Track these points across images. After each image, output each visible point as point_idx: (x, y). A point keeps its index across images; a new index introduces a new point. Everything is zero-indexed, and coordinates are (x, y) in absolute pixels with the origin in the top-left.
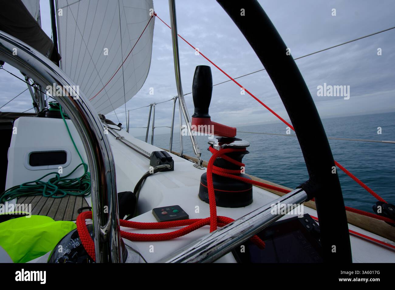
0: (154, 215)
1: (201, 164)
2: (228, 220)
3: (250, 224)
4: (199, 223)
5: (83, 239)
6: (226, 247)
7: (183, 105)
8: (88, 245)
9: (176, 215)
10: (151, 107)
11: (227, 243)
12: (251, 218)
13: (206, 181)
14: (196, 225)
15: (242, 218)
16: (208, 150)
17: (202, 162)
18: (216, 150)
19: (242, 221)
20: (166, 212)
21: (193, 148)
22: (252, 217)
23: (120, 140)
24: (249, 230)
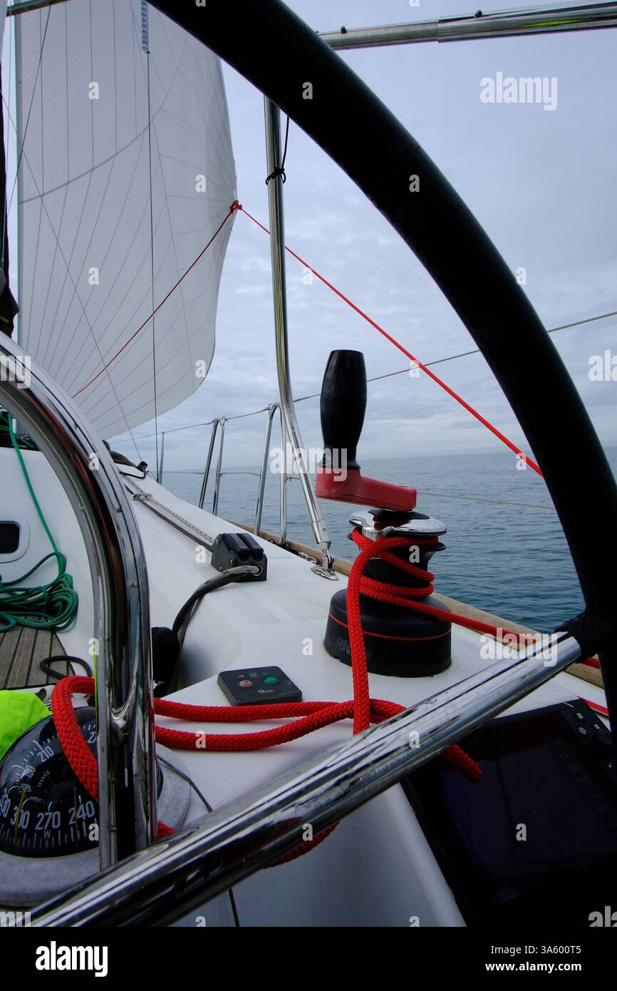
0: (222, 689)
1: (330, 566)
2: (389, 707)
3: (448, 714)
4: (327, 712)
5: (67, 744)
6: (394, 768)
7: (293, 428)
8: (78, 757)
9: (272, 691)
10: (216, 427)
11: (396, 758)
12: (451, 701)
13: (344, 612)
14: (321, 718)
15: (428, 700)
16: (350, 537)
17: (331, 563)
18: (368, 539)
19: (430, 707)
20: (249, 683)
21: (313, 527)
22: (453, 699)
23: (141, 501)
24: (447, 729)
